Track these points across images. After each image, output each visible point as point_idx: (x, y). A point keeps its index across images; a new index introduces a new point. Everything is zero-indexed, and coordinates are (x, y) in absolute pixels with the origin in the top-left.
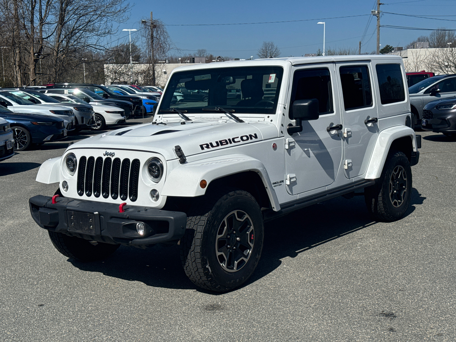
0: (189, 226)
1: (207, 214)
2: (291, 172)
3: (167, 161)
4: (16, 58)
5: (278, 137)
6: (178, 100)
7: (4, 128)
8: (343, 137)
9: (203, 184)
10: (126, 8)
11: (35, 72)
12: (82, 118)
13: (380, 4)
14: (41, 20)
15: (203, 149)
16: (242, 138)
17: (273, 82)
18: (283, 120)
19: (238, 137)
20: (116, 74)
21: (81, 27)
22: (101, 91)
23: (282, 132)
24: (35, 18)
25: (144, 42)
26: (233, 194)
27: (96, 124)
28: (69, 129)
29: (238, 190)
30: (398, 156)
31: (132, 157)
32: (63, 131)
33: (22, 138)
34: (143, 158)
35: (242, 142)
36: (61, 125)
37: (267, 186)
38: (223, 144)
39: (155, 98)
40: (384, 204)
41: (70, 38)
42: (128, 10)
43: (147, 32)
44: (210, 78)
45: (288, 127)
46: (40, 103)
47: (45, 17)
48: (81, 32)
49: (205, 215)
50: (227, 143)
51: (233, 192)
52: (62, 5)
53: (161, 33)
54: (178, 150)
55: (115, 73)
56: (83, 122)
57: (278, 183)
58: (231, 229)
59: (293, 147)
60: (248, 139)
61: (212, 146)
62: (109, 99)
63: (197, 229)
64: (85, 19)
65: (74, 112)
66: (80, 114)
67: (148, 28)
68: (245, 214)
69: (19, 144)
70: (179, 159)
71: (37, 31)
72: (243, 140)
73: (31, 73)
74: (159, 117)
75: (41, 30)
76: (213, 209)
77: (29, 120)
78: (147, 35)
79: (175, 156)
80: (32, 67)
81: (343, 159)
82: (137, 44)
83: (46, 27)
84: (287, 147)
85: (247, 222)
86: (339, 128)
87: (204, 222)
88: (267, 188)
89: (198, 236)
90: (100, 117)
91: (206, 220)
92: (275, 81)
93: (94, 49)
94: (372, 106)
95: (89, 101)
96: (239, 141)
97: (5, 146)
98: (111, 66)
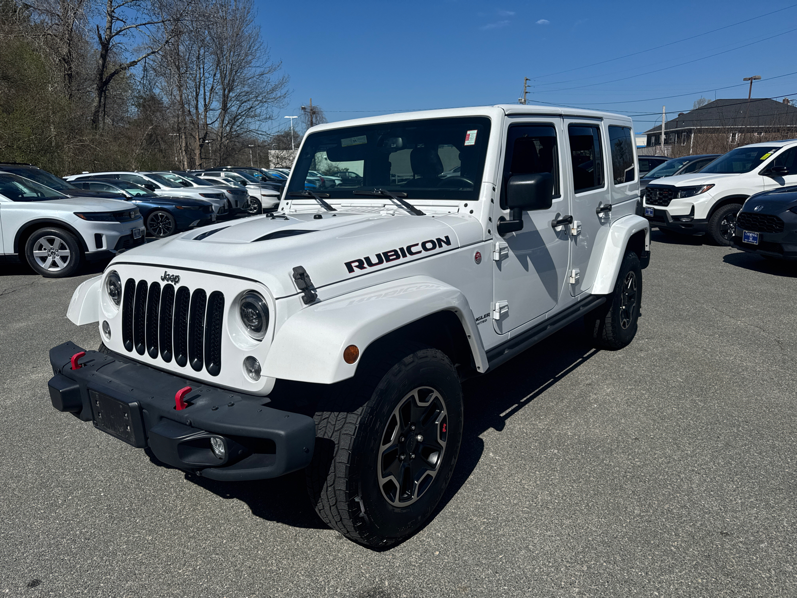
0: (323, 433)
1: (361, 409)
2: (500, 299)
3: (277, 299)
4: (182, 143)
5: (483, 241)
6: (337, 184)
7: (130, 215)
8: (571, 234)
9: (349, 354)
10: (285, 94)
11: (201, 157)
12: (236, 202)
13: (526, 93)
14: (205, 107)
15: (351, 270)
16: (424, 244)
17: (473, 144)
18: (491, 210)
19: (417, 245)
20: (279, 159)
21: (243, 113)
22: (260, 174)
23: (489, 232)
24: (200, 105)
25: (304, 128)
26: (411, 360)
27: (252, 208)
28: (221, 213)
29: (420, 349)
30: (631, 258)
31: (210, 286)
32: (211, 216)
33: (167, 224)
34: (231, 291)
35: (424, 253)
36: (209, 209)
37: (470, 333)
38: (391, 258)
39: (314, 182)
40: (613, 328)
41: (233, 124)
42: (288, 96)
43: (307, 118)
44: (366, 142)
45: (499, 223)
46: (192, 185)
47: (209, 103)
48: (244, 118)
49: (355, 412)
50: (398, 257)
51: (412, 355)
52: (225, 90)
53: (320, 119)
54: (300, 276)
55: (278, 157)
56: (237, 206)
57: (482, 318)
58: (406, 425)
59: (506, 256)
60: (434, 247)
61: (370, 264)
62: (267, 182)
63: (339, 441)
64: (247, 105)
65: (226, 194)
66: (234, 197)
67: (308, 115)
68: (433, 392)
69: (164, 230)
70: (303, 294)
71: (202, 117)
72: (426, 249)
73: (197, 157)
74: (287, 204)
75: (206, 116)
76: (372, 398)
77: (173, 205)
78: (306, 121)
79: (293, 288)
80: (197, 152)
81: (569, 269)
82: (296, 130)
83: (210, 114)
84: (497, 257)
85: (436, 405)
86: (568, 221)
87: (354, 427)
88: (469, 336)
89: (342, 457)
90: (255, 200)
91: (358, 423)
92: (476, 142)
93: (255, 134)
94: (603, 187)
95: (247, 184)
96: (420, 252)
97: (131, 236)
98: (273, 152)
